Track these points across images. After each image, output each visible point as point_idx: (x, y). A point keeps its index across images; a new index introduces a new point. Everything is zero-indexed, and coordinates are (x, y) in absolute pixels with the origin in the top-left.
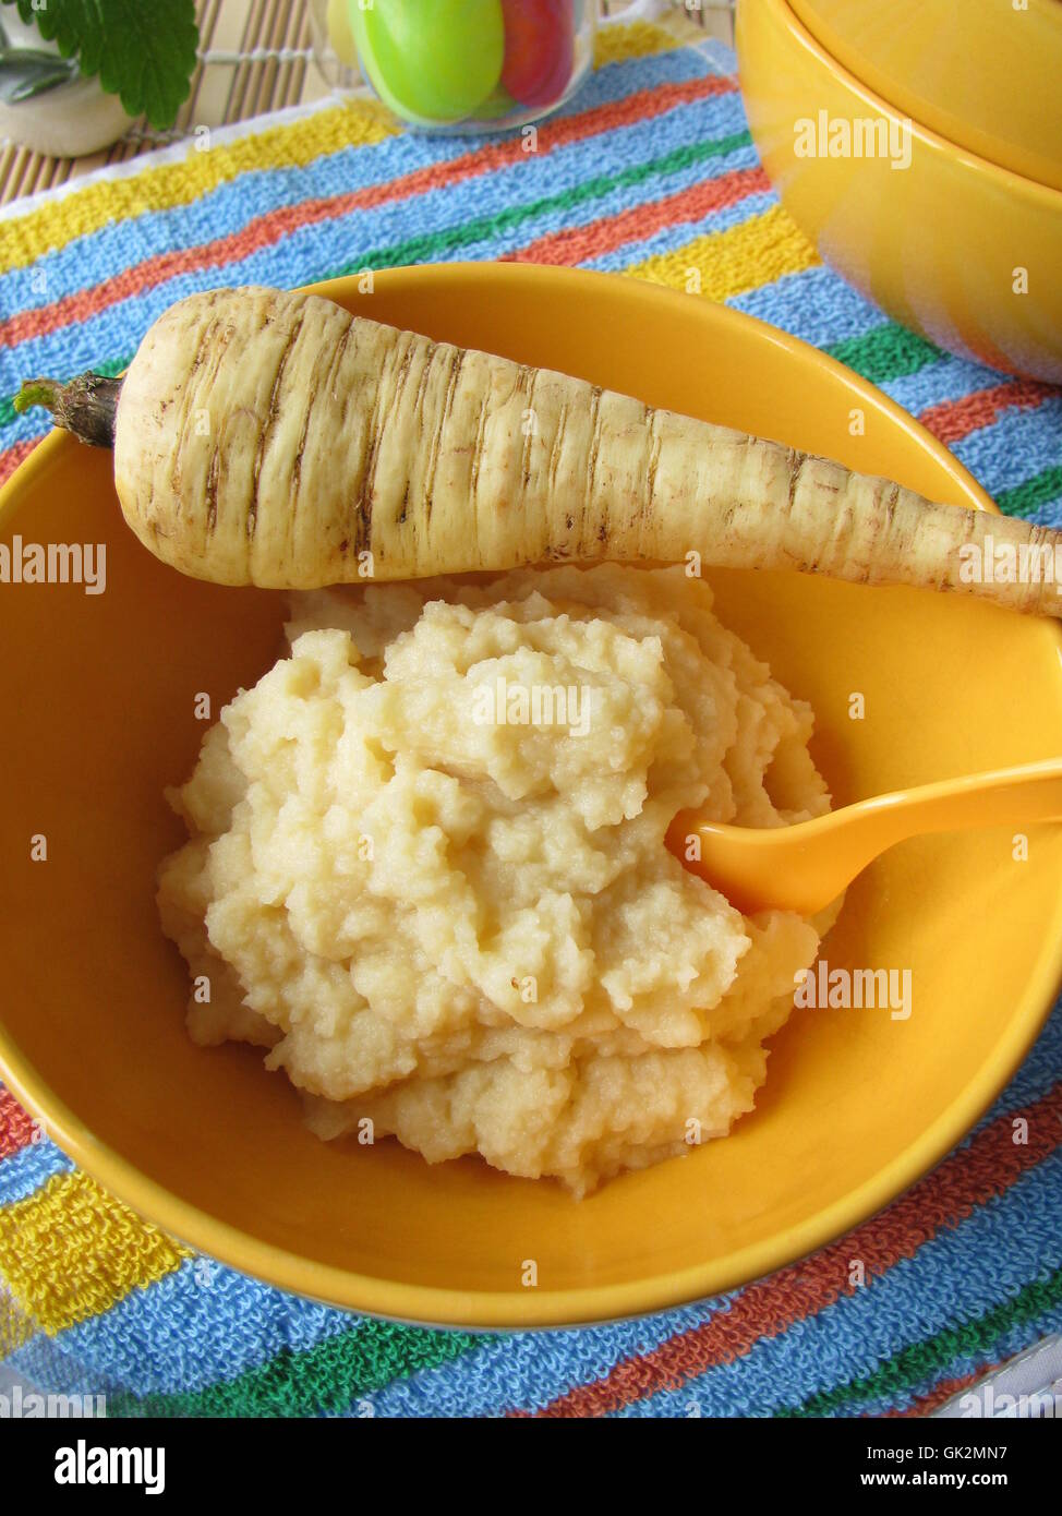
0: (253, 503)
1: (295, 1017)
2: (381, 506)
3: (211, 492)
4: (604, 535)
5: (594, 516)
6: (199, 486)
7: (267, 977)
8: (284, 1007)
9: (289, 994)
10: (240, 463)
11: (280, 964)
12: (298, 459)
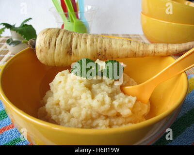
0: (55, 45)
1: (60, 120)
2: (73, 46)
3: (49, 43)
4: (105, 50)
5: (103, 47)
6: (48, 43)
7: (56, 114)
8: (58, 119)
9: (59, 117)
10: (54, 39)
11: (58, 112)
12: (62, 39)
